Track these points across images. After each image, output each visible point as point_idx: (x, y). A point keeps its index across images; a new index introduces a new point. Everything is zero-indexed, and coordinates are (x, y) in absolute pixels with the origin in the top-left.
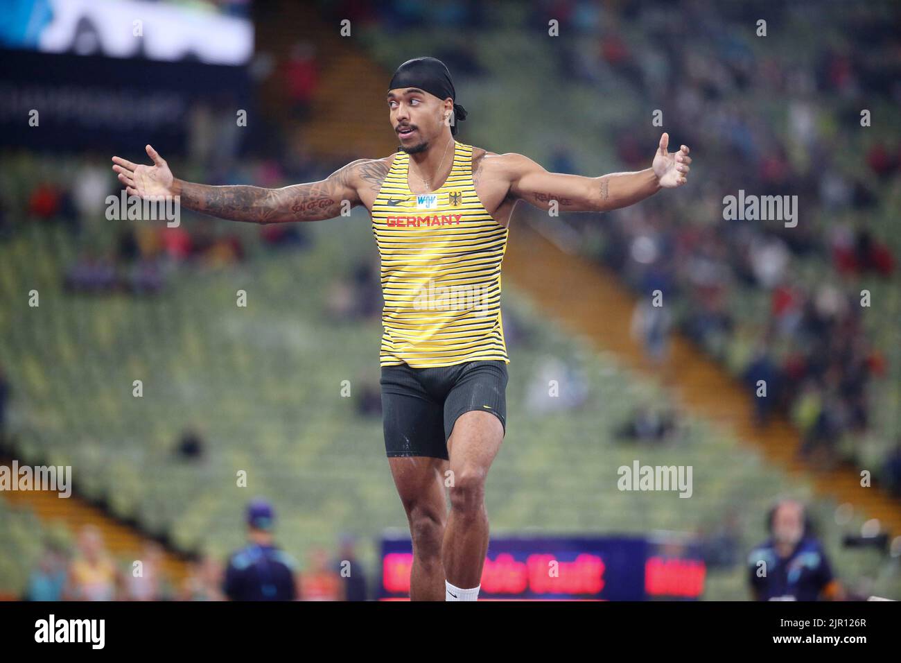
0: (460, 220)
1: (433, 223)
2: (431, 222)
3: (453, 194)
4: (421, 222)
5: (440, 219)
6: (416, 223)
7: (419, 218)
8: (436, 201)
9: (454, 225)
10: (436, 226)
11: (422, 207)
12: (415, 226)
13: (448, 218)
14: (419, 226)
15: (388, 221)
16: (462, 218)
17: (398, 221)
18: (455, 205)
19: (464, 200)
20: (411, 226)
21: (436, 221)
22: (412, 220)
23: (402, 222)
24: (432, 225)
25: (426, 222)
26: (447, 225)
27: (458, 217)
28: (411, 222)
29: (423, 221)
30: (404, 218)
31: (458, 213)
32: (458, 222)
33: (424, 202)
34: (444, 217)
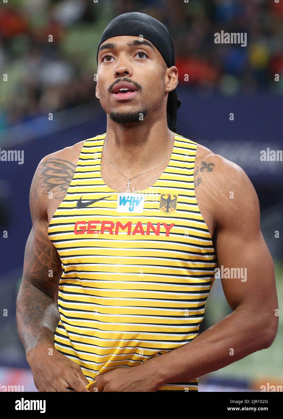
0: (171, 231)
1: (136, 231)
2: (132, 230)
3: (166, 197)
4: (120, 229)
5: (145, 227)
6: (114, 230)
7: (119, 224)
8: (142, 204)
9: (162, 236)
10: (139, 235)
11: (124, 209)
12: (111, 233)
13: (155, 226)
14: (117, 233)
15: (76, 227)
16: (174, 229)
17: (90, 227)
18: (167, 211)
19: (179, 206)
20: (107, 233)
21: (139, 229)
22: (109, 226)
23: (95, 227)
24: (134, 234)
25: (127, 229)
26: (152, 235)
27: (168, 227)
28: (107, 228)
29: (123, 228)
30: (98, 222)
31: (169, 221)
32: (168, 233)
33: (128, 203)
34: (150, 225)
